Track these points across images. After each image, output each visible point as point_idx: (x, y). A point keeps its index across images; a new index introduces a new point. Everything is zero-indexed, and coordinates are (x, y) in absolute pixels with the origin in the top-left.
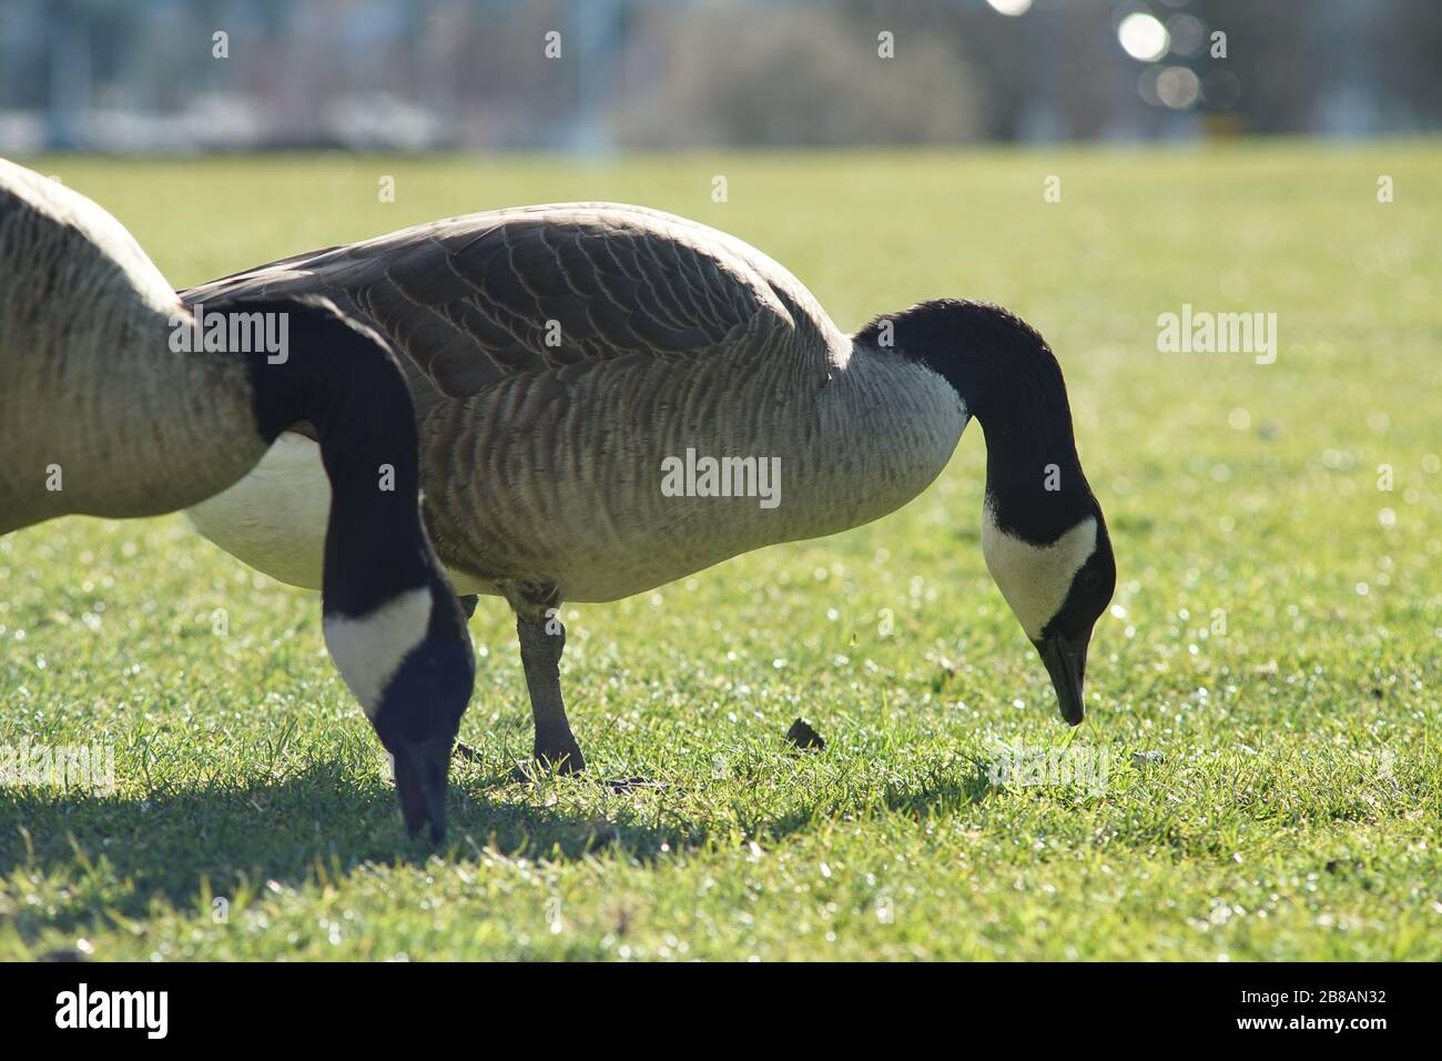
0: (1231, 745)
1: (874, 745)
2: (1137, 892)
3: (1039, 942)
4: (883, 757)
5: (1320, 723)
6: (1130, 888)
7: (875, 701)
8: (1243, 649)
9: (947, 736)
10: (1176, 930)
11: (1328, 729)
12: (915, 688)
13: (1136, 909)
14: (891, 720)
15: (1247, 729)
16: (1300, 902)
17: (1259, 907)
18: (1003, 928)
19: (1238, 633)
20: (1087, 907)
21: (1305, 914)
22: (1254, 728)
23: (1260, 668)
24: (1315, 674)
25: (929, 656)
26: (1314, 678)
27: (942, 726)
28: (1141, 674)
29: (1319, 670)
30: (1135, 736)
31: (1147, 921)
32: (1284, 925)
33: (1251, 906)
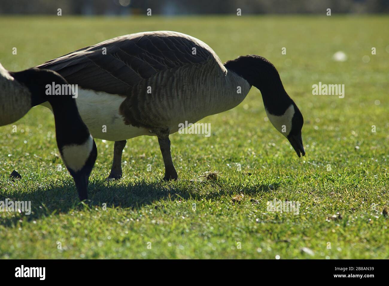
0: (132, 176)
1: (35, 177)
2: (105, 215)
3: (78, 229)
4: (38, 180)
5: (156, 170)
6: (103, 214)
7: (36, 165)
8: (136, 150)
9: (56, 174)
10: (115, 225)
11: (157, 171)
12: (48, 162)
13: (104, 220)
14: (40, 171)
15: (137, 172)
16: (147, 217)
17: (137, 219)
18: (68, 226)
19: (135, 146)
20: (91, 219)
21: (149, 220)
22: (138, 171)
23: (141, 156)
24: (155, 157)
25: (52, 153)
26: (154, 158)
27: (54, 172)
28: (109, 157)
29: (156, 156)
30: (107, 174)
31: (107, 223)
32: (143, 223)
33: (135, 218)
